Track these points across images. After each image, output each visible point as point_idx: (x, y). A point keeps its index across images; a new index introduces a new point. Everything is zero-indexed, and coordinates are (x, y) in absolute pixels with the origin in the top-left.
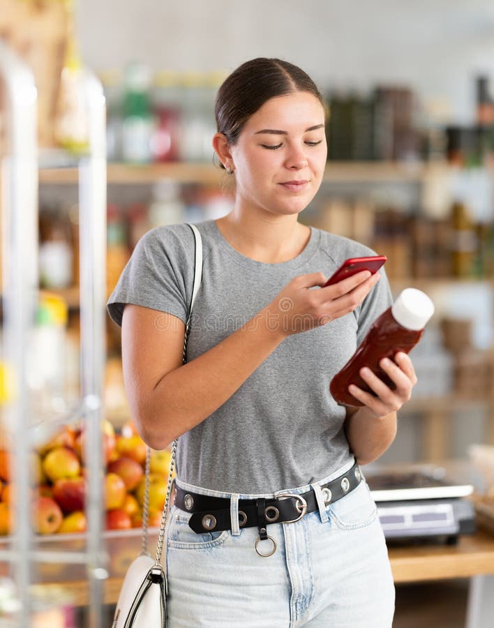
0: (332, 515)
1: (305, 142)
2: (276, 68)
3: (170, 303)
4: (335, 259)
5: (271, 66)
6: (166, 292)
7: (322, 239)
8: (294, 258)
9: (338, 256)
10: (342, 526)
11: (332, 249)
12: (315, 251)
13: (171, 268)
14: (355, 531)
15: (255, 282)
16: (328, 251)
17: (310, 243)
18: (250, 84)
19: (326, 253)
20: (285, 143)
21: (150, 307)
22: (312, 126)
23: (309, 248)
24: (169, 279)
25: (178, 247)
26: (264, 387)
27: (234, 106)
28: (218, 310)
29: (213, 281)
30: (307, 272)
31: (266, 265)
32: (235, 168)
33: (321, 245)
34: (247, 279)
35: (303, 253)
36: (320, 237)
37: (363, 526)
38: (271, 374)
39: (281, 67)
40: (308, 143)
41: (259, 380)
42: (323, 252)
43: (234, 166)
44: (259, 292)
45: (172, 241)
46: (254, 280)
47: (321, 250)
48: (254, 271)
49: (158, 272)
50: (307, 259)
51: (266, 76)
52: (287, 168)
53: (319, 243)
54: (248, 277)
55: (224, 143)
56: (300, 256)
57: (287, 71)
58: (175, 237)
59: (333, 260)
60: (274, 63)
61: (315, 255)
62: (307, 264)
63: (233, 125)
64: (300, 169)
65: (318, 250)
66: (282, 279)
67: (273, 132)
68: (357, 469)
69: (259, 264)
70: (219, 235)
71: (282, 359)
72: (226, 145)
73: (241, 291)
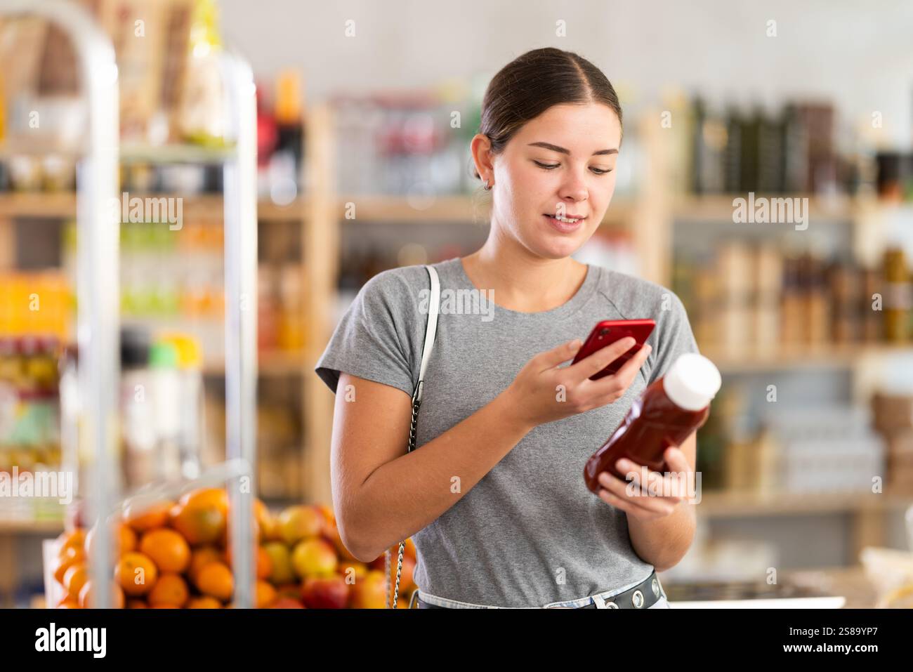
1: (590, 168)
2: (570, 66)
3: (386, 370)
4: (618, 304)
5: (565, 62)
6: (383, 357)
7: (601, 278)
8: (562, 305)
9: (621, 300)
11: (614, 291)
12: (591, 295)
13: (391, 325)
15: (509, 339)
16: (608, 294)
17: (586, 283)
18: (533, 80)
19: (605, 296)
20: (564, 164)
21: (363, 376)
22: (603, 149)
23: (583, 291)
24: (388, 339)
25: (404, 297)
26: (519, 472)
27: (508, 104)
28: (457, 377)
29: (452, 339)
30: (579, 322)
31: (524, 315)
32: (494, 184)
33: (599, 287)
34: (498, 334)
35: (575, 298)
36: (599, 277)
38: (530, 455)
39: (577, 66)
40: (594, 169)
41: (513, 464)
42: (602, 296)
43: (494, 181)
44: (514, 351)
45: (397, 288)
46: (507, 335)
47: (600, 293)
48: (508, 323)
49: (374, 331)
50: (579, 306)
51: (557, 74)
52: (561, 198)
53: (596, 285)
54: (501, 332)
55: (487, 149)
56: (570, 301)
57: (585, 73)
58: (402, 284)
59: (614, 306)
60: (570, 58)
61: (591, 300)
62: (579, 312)
63: (502, 129)
64: (577, 201)
65: (595, 293)
66: (545, 333)
67: (551, 147)
68: (654, 580)
69: (514, 314)
70: (463, 278)
71: (545, 435)
72: (488, 152)
73: (488, 350)
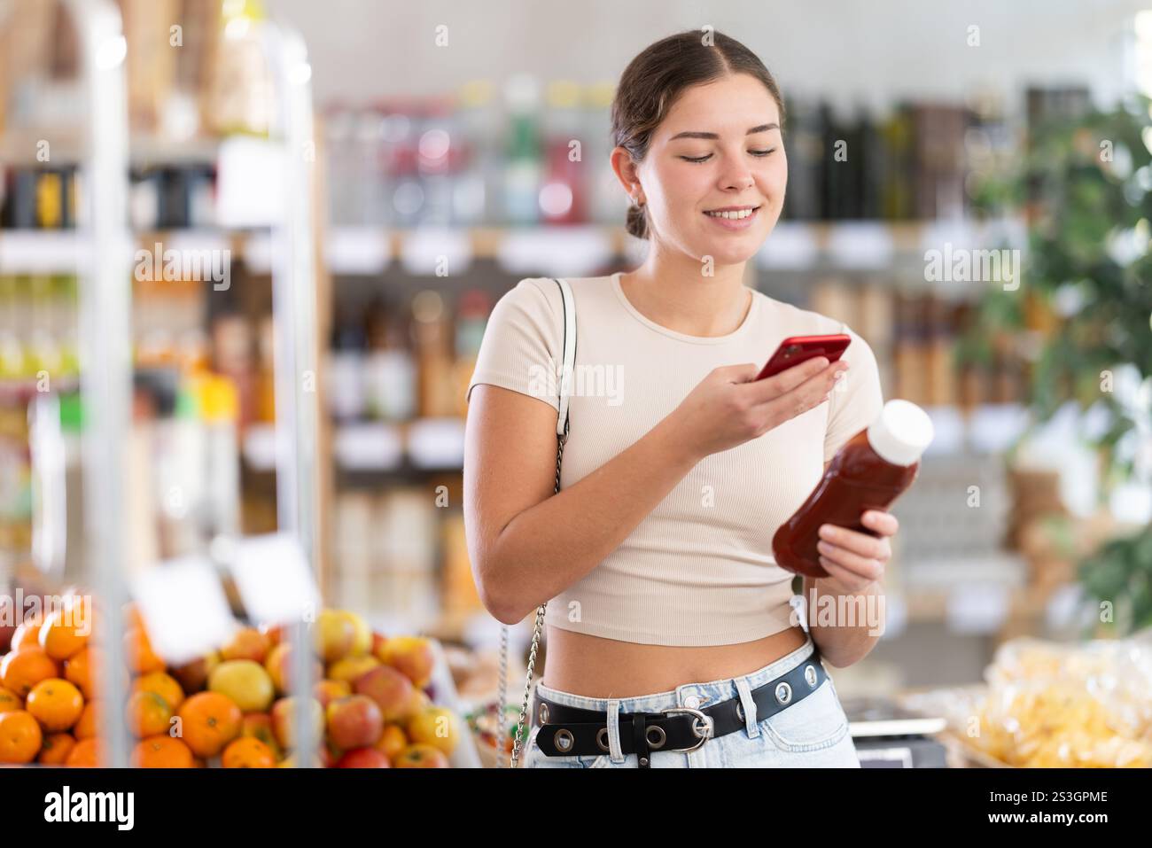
0: (766, 728)
1: (749, 151)
10: (783, 746)
14: (806, 754)
20: (716, 152)
22: (759, 125)
32: (645, 198)
37: (820, 749)
40: (754, 152)
43: (644, 195)
52: (721, 190)
55: (629, 162)
64: (742, 189)
67: (696, 136)
68: (809, 667)
72: (632, 165)
